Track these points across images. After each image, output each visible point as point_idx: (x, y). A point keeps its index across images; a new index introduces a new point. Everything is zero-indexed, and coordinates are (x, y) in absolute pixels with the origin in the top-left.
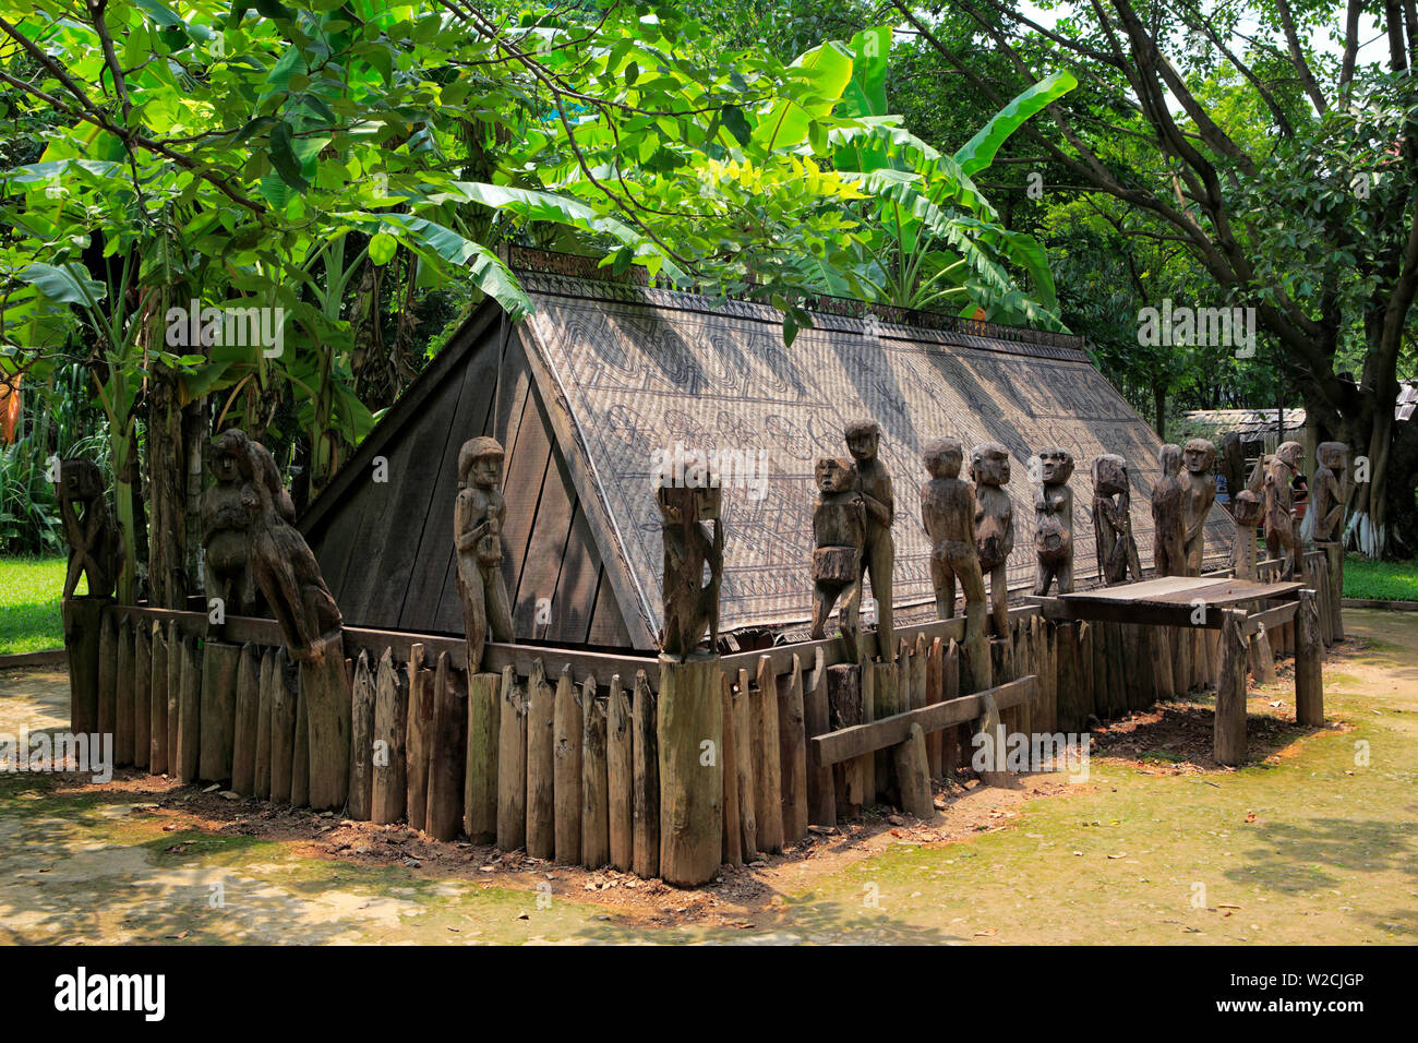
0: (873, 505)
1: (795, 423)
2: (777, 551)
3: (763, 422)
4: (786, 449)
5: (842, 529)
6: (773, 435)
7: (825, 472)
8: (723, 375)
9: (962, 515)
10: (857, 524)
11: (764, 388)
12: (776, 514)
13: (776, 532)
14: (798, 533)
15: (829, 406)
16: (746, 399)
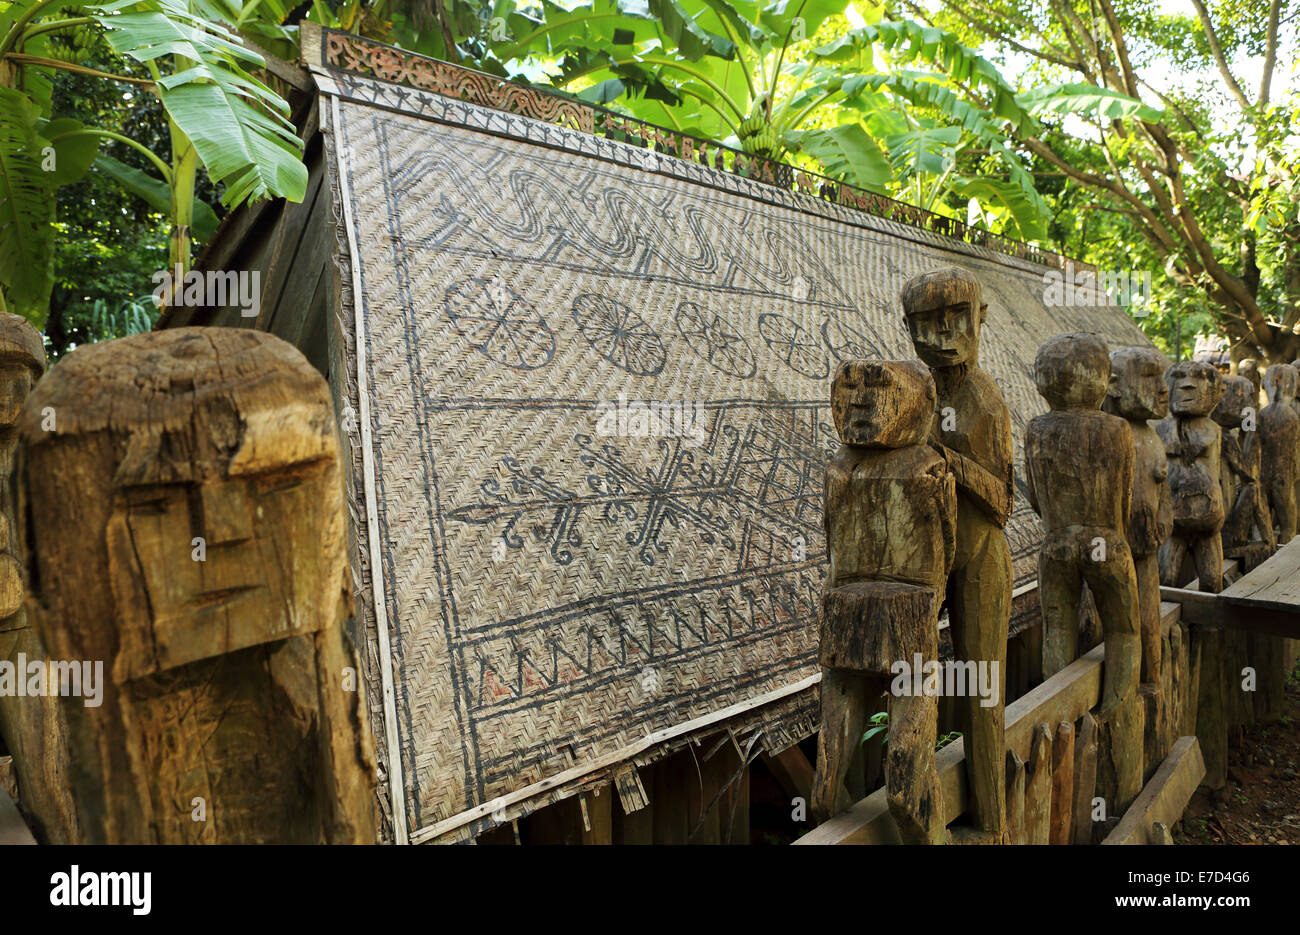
0: (972, 478)
1: (805, 327)
2: (761, 539)
3: (755, 322)
4: (788, 362)
5: (897, 540)
6: (769, 342)
7: (854, 396)
8: (697, 255)
9: (1111, 481)
10: (937, 528)
11: (760, 277)
12: (765, 468)
13: (763, 502)
14: (804, 500)
15: (852, 309)
16: (732, 290)
